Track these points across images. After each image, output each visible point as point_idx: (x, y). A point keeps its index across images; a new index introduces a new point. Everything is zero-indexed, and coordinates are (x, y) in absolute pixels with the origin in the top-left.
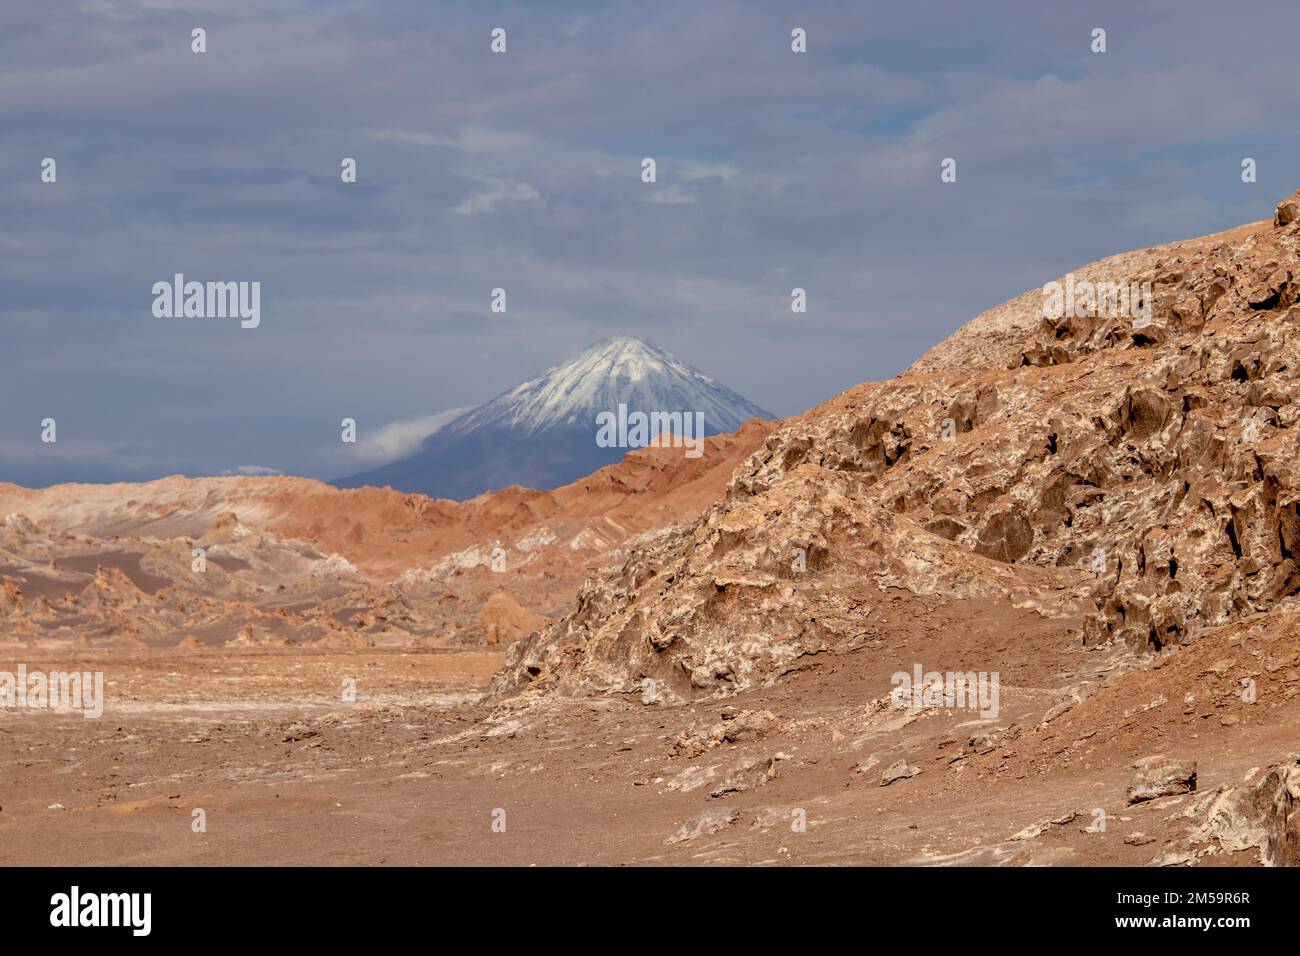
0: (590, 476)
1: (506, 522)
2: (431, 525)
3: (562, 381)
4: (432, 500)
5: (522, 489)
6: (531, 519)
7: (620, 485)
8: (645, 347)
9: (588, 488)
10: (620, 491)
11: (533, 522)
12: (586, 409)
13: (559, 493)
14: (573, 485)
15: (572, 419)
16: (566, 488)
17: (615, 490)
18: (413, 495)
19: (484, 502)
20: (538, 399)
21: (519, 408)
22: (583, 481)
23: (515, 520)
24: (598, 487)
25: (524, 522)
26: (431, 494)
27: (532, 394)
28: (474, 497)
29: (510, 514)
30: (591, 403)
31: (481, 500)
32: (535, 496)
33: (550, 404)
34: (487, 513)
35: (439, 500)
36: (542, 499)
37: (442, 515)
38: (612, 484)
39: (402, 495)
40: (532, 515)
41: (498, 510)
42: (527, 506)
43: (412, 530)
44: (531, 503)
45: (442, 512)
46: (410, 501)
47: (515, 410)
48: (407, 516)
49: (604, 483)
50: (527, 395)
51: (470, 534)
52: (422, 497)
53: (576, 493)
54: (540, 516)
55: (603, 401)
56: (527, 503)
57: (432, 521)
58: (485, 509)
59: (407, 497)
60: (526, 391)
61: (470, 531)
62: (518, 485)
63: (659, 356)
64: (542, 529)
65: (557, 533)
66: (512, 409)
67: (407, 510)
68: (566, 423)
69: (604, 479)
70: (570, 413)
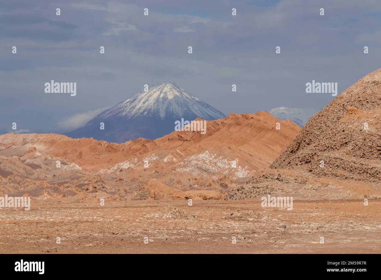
0: (169, 135)
1: (137, 151)
2: (109, 152)
3: (142, 99)
4: (108, 143)
5: (143, 139)
6: (147, 150)
7: (182, 138)
8: (173, 86)
9: (169, 139)
10: (181, 140)
11: (148, 152)
12: (150, 109)
13: (157, 141)
14: (162, 138)
15: (146, 113)
16: (160, 139)
17: (179, 139)
18: (101, 141)
19: (129, 143)
20: (133, 105)
21: (126, 108)
22: (166, 137)
23: (141, 151)
24: (173, 138)
25: (144, 151)
26: (109, 141)
27: (131, 103)
28: (125, 142)
29: (139, 148)
30: (152, 107)
31: (128, 143)
32: (148, 142)
33: (138, 107)
34: (130, 148)
35: (111, 143)
36: (151, 143)
37: (113, 148)
38: (178, 138)
39: (97, 141)
40: (147, 149)
41: (134, 147)
42: (145, 145)
43: (101, 154)
44: (147, 144)
45: (113, 147)
46: (100, 143)
47: (124, 109)
48: (99, 149)
49: (175, 137)
50: (128, 104)
51: (124, 156)
52: (105, 142)
53: (164, 141)
54: (150, 149)
55: (157, 106)
56: (145, 144)
57: (109, 151)
58: (129, 146)
59: (99, 142)
60: (128, 102)
61: (124, 155)
62: (142, 138)
63: (178, 90)
64: (153, 154)
65: (158, 156)
66: (123, 109)
67: (99, 147)
68: (143, 114)
69: (175, 136)
70: (144, 111)
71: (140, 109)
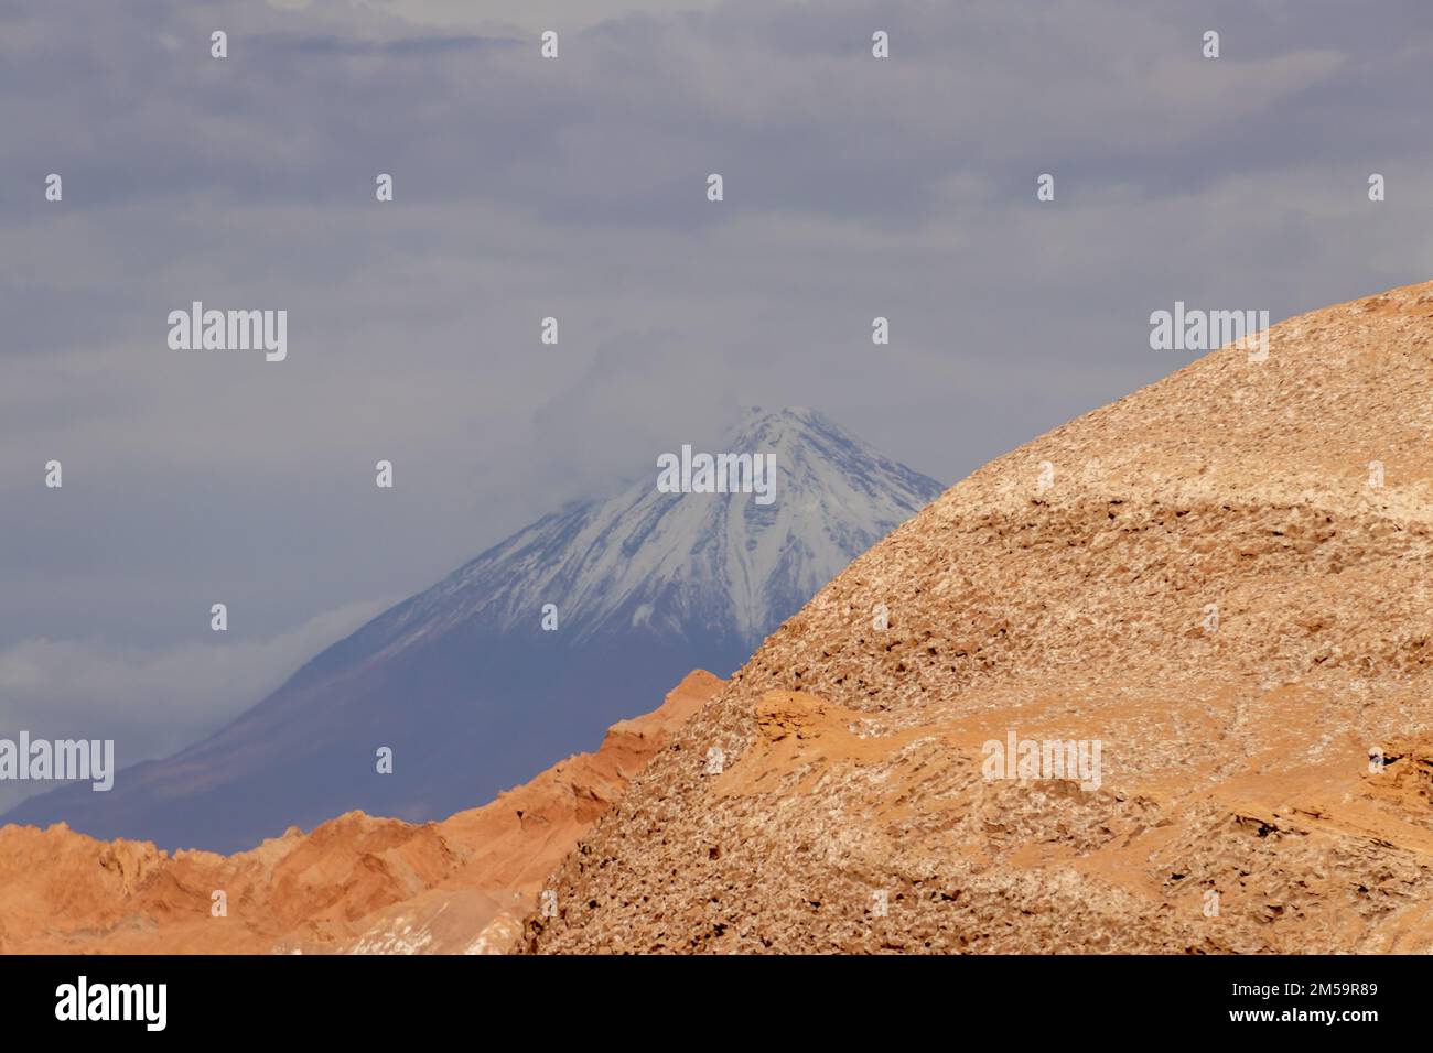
0: (531, 784)
1: (332, 902)
2: (159, 914)
3: (616, 523)
4: (163, 853)
5: (369, 821)
6: (391, 892)
7: (595, 805)
9: (520, 814)
10: (593, 815)
11: (396, 899)
12: (674, 588)
13: (457, 828)
14: (489, 807)
15: (643, 612)
16: (472, 814)
17: (581, 815)
18: (118, 843)
19: (283, 854)
20: (558, 568)
21: (516, 590)
22: (515, 797)
23: (353, 897)
24: (543, 809)
25: (376, 900)
26: (167, 843)
27: (542, 559)
28: (259, 843)
29: (341, 882)
30: (685, 571)
31: (273, 851)
32: (400, 836)
33: (589, 578)
34: (286, 882)
35: (180, 854)
36: (417, 842)
37: (183, 890)
38: (574, 805)
39: (95, 844)
40: (393, 882)
41: (313, 875)
42: (380, 862)
43: (114, 927)
44: (391, 855)
45: (183, 882)
46: (112, 859)
47: (506, 596)
48: (107, 894)
49: (556, 800)
50: (530, 560)
52: (141, 848)
53: (496, 827)
54: (411, 883)
55: (714, 567)
56: (380, 855)
57: (161, 906)
58: (283, 872)
59: (105, 850)
60: (529, 550)
61: (250, 926)
62: (360, 812)
64: (400, 920)
65: (433, 929)
66: (497, 596)
67: (107, 879)
68: (628, 622)
69: (557, 791)
70: (635, 601)
71: (604, 586)
